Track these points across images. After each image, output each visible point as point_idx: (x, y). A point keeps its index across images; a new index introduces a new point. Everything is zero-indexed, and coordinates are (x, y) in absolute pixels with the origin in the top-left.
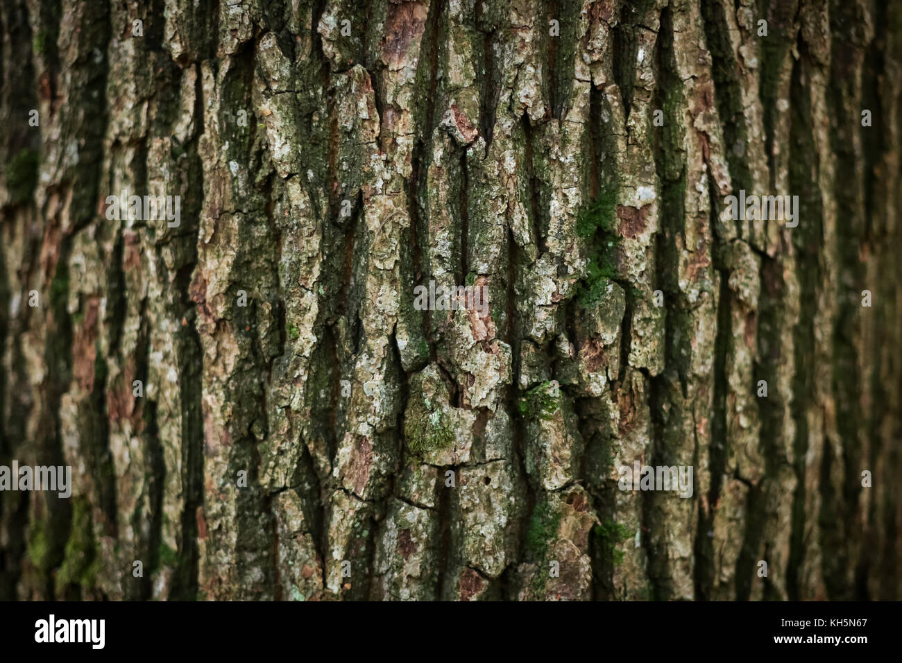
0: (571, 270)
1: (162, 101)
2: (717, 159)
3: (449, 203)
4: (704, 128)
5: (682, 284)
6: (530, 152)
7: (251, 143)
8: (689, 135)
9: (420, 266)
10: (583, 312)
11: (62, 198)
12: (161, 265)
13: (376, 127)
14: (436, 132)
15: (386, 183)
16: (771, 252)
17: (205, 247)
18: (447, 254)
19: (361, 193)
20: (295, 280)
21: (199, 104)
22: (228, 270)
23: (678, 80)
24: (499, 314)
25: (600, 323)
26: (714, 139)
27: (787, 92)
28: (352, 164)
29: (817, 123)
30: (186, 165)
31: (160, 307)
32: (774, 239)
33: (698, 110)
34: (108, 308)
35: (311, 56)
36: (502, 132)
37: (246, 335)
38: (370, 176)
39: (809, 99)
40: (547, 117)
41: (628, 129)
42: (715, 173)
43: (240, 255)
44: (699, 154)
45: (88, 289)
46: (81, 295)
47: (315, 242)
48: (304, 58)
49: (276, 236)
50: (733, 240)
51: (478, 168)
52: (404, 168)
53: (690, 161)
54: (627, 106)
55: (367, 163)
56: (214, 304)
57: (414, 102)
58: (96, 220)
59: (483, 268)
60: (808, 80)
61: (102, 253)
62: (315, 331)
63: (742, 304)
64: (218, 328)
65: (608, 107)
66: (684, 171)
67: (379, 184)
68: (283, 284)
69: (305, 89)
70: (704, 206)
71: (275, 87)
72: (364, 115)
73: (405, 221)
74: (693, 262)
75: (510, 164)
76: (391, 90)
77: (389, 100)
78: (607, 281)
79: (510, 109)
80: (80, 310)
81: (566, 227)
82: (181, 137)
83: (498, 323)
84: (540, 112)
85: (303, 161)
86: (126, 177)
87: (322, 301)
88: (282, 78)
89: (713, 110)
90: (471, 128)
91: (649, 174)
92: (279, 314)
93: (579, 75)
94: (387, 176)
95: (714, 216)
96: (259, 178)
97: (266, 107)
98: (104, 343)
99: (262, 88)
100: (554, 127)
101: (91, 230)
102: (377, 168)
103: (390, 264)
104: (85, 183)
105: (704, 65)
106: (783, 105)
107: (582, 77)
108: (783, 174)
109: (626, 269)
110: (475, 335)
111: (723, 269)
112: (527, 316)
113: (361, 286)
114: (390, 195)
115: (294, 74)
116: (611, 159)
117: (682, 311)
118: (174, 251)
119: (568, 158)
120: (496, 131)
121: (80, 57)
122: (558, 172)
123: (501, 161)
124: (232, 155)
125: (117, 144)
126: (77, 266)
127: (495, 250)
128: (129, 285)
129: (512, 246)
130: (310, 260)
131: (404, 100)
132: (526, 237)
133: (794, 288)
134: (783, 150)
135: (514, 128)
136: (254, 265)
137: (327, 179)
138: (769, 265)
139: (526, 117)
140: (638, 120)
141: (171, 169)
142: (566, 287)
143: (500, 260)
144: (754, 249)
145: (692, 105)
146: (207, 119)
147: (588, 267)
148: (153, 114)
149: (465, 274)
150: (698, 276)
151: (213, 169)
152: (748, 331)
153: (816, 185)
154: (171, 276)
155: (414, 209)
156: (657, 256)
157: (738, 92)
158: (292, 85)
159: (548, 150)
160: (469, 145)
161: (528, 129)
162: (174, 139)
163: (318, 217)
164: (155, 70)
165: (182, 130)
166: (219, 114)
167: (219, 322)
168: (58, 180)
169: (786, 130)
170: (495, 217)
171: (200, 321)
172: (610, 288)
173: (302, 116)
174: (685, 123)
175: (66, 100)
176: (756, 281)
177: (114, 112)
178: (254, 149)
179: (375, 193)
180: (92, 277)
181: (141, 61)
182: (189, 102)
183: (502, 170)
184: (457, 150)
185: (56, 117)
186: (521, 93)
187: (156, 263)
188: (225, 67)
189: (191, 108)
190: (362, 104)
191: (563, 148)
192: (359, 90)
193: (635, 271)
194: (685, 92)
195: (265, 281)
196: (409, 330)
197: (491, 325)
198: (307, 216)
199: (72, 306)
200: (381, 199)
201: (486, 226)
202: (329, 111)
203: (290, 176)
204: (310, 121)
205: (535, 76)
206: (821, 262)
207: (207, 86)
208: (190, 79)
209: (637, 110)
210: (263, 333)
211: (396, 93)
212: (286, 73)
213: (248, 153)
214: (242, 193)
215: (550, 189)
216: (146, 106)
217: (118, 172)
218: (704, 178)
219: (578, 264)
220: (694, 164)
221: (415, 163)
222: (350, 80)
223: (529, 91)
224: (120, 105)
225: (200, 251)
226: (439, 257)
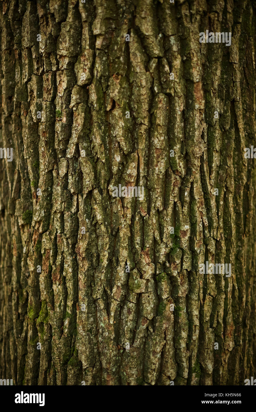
0: (169, 246)
1: (68, 202)
2: (205, 218)
3: (140, 230)
4: (201, 210)
5: (196, 249)
6: (159, 217)
7: (91, 214)
8: (198, 212)
9: (132, 245)
10: (172, 256)
11: (40, 224)
12: (68, 243)
13: (122, 212)
14: (137, 213)
15: (125, 225)
16: (218, 239)
17: (80, 239)
18: (139, 242)
19: (118, 228)
20: (102, 248)
21: (78, 204)
22: (86, 246)
23: (195, 199)
24: (152, 257)
25: (176, 259)
26: (204, 213)
27: (223, 199)
28: (116, 221)
29: (230, 206)
30: (74, 219)
31: (67, 253)
32: (219, 236)
33: (200, 206)
34: (52, 253)
35: (106, 194)
36: (153, 213)
37: (90, 261)
38: (121, 224)
39: (228, 201)
40: (163, 210)
41: (183, 212)
42: (204, 221)
43: (89, 242)
44: (200, 217)
45: (47, 248)
46: (45, 249)
47: (108, 239)
48: (104, 195)
49: (97, 237)
50: (209, 237)
51: (147, 222)
52: (129, 222)
53: (198, 219)
54: (183, 206)
55: (120, 221)
56: (82, 254)
57: (132, 206)
58: (49, 230)
59: (148, 246)
60: (228, 196)
61: (51, 239)
62: (107, 261)
63: (211, 253)
64: (83, 259)
65: (178, 206)
66: (196, 221)
67: (123, 226)
68: (99, 249)
69: (105, 202)
70: (201, 230)
71: (98, 202)
72: (119, 209)
73: (129, 235)
74: (199, 243)
75: (154, 221)
76: (126, 203)
77: (125, 206)
78: (177, 248)
79: (154, 208)
80: (45, 253)
81: (168, 236)
82: (73, 212)
83: (151, 259)
84: (162, 209)
85: (104, 220)
86: (57, 220)
87: (109, 253)
88: (99, 200)
89: (204, 206)
90: (145, 212)
91: (188, 222)
92: (98, 256)
93: (171, 199)
94: (125, 224)
95: (204, 231)
96: (93, 223)
97: (95, 207)
98: (51, 262)
99: (94, 202)
100: (165, 212)
101: (48, 233)
102: (122, 222)
103: (125, 245)
104: (46, 221)
105: (201, 195)
106: (222, 203)
107: (172, 200)
108: (222, 220)
109: (182, 245)
110: (146, 262)
111: (206, 244)
112: (158, 257)
113: (118, 250)
114: (126, 228)
115: (102, 199)
116: (179, 219)
117: (196, 255)
118: (71, 240)
119: (168, 219)
120: (151, 213)
121: (45, 189)
122: (166, 223)
123: (152, 220)
124: (87, 217)
125: (55, 212)
126: (44, 242)
127: (151, 241)
128: (58, 247)
129: (155, 240)
130: (106, 244)
131: (129, 206)
132: (158, 238)
133: (224, 248)
134: (221, 214)
135: (155, 212)
136: (92, 244)
137: (110, 224)
138: (218, 243)
139: (158, 210)
140: (185, 210)
141: (71, 220)
142: (168, 250)
143: (152, 244)
144: (214, 239)
145: (198, 205)
146: (80, 208)
147: (173, 245)
148: (65, 205)
149: (143, 247)
150: (200, 247)
151: (82, 221)
152: (212, 259)
153: (230, 222)
154: (70, 246)
155: (131, 232)
156: (190, 242)
157: (210, 201)
158: (102, 201)
159: (163, 218)
160: (145, 216)
161: (159, 212)
162: (71, 212)
163: (108, 233)
164: (66, 195)
165: (73, 210)
166: (83, 208)
167: (83, 258)
168: (39, 220)
169: (222, 209)
170: (151, 234)
171: (78, 257)
172: (178, 250)
173: (104, 209)
174: (197, 209)
175: (41, 199)
176: (214, 247)
177: (55, 204)
178: (92, 216)
179: (122, 228)
180: (48, 245)
181: (62, 192)
182: (75, 203)
183: (152, 222)
184: (142, 217)
185: (38, 204)
186: (157, 204)
187: (66, 243)
188: (85, 196)
189: (76, 205)
190: (119, 207)
191: (167, 217)
192: (118, 203)
193: (184, 246)
194: (197, 202)
195: (95, 248)
196: (130, 261)
197: (150, 259)
198: (106, 233)
199: (42, 252)
200: (123, 229)
201: (148, 236)
202: (110, 208)
203: (101, 223)
204: (106, 210)
205: (160, 200)
206: (231, 241)
207: (80, 200)
208: (75, 198)
209: (185, 207)
210: (94, 261)
211: (127, 204)
212: (100, 198)
213: (90, 217)
214: (89, 227)
215: (164, 227)
216: (63, 203)
217: (55, 219)
218: (201, 223)
219: (171, 245)
220: (199, 219)
221: (132, 220)
222: (116, 201)
223: (159, 204)
224: (56, 203)
225: (78, 240)
226: (137, 243)
